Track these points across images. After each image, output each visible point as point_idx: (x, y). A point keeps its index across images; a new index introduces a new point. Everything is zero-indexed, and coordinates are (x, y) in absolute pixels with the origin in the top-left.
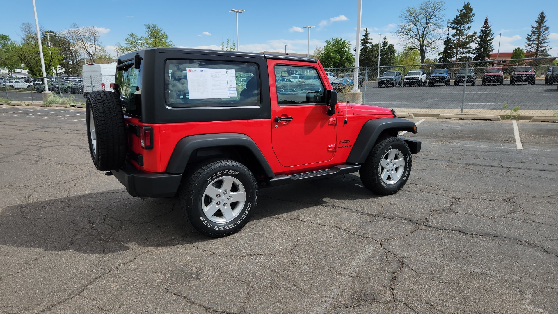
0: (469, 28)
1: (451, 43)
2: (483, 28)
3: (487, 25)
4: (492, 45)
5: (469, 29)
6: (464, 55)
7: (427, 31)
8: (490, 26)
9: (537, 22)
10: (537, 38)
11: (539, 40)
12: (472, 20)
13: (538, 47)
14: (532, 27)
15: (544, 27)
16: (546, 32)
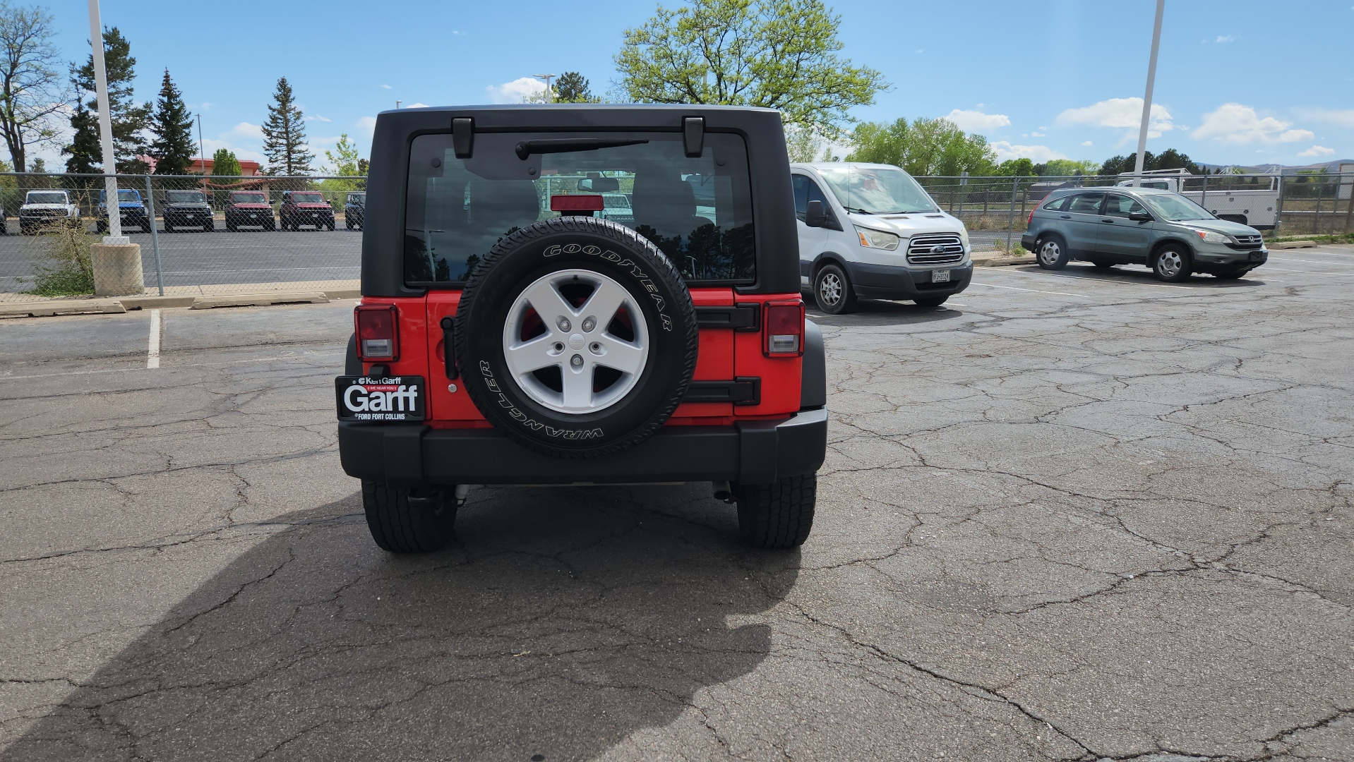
0: (129, 91)
1: (92, 124)
2: (163, 95)
3: (170, 91)
4: (190, 138)
5: (130, 94)
6: (131, 158)
7: (18, 85)
8: (178, 93)
9: (277, 98)
10: (284, 133)
11: (288, 136)
12: (133, 72)
13: (289, 153)
14: (270, 108)
15: (293, 112)
16: (299, 122)
